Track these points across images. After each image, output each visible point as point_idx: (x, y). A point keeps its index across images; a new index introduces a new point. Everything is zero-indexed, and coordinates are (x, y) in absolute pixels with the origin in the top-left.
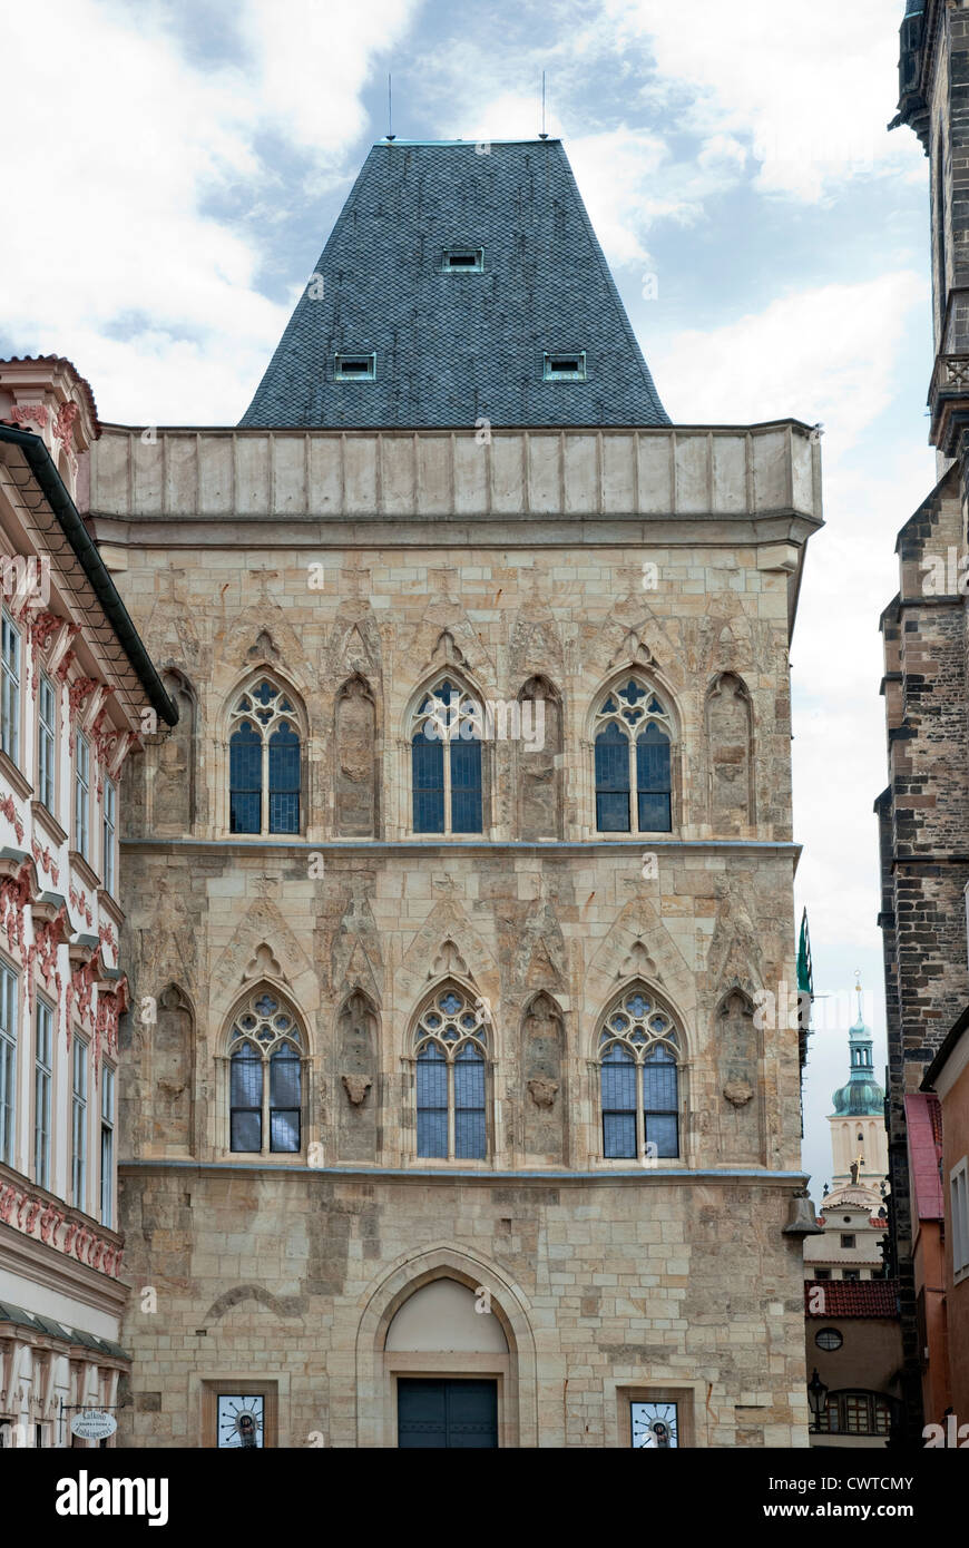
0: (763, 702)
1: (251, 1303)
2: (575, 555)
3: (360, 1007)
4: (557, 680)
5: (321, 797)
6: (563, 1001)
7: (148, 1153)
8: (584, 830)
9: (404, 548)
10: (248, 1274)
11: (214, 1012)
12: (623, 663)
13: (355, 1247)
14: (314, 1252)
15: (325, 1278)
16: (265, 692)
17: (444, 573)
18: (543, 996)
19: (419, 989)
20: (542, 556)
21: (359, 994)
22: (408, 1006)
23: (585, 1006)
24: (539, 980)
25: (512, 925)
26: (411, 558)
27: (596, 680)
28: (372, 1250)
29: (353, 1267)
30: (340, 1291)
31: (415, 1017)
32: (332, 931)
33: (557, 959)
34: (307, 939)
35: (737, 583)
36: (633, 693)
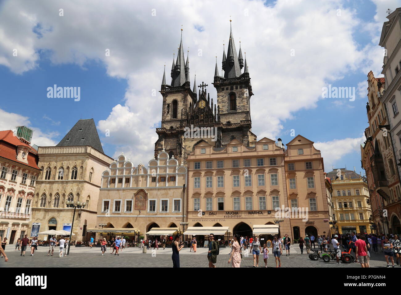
0: (84, 168)
1: (38, 220)
2: (73, 156)
3: (51, 195)
4: (70, 167)
5: (51, 177)
6: (65, 194)
7: (34, 207)
8: (70, 179)
9: (60, 156)
10: (39, 217)
11: (40, 195)
12: (74, 165)
13: (47, 215)
14: (44, 216)
15: (44, 218)
16: (49, 168)
17: (63, 158)
18: (64, 194)
19: (55, 193)
20: (70, 156)
21: (51, 193)
22: (54, 194)
23: (67, 194)
24: (64, 192)
25: (63, 187)
26: (61, 157)
27: (72, 167)
28: (48, 215)
29: (46, 217)
30: (45, 219)
31: (55, 196)
32: (50, 188)
33: (66, 190)
34: (48, 189)
35: (84, 158)
36: (75, 168)
